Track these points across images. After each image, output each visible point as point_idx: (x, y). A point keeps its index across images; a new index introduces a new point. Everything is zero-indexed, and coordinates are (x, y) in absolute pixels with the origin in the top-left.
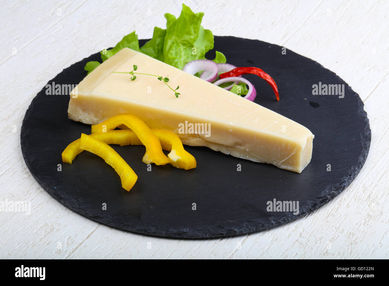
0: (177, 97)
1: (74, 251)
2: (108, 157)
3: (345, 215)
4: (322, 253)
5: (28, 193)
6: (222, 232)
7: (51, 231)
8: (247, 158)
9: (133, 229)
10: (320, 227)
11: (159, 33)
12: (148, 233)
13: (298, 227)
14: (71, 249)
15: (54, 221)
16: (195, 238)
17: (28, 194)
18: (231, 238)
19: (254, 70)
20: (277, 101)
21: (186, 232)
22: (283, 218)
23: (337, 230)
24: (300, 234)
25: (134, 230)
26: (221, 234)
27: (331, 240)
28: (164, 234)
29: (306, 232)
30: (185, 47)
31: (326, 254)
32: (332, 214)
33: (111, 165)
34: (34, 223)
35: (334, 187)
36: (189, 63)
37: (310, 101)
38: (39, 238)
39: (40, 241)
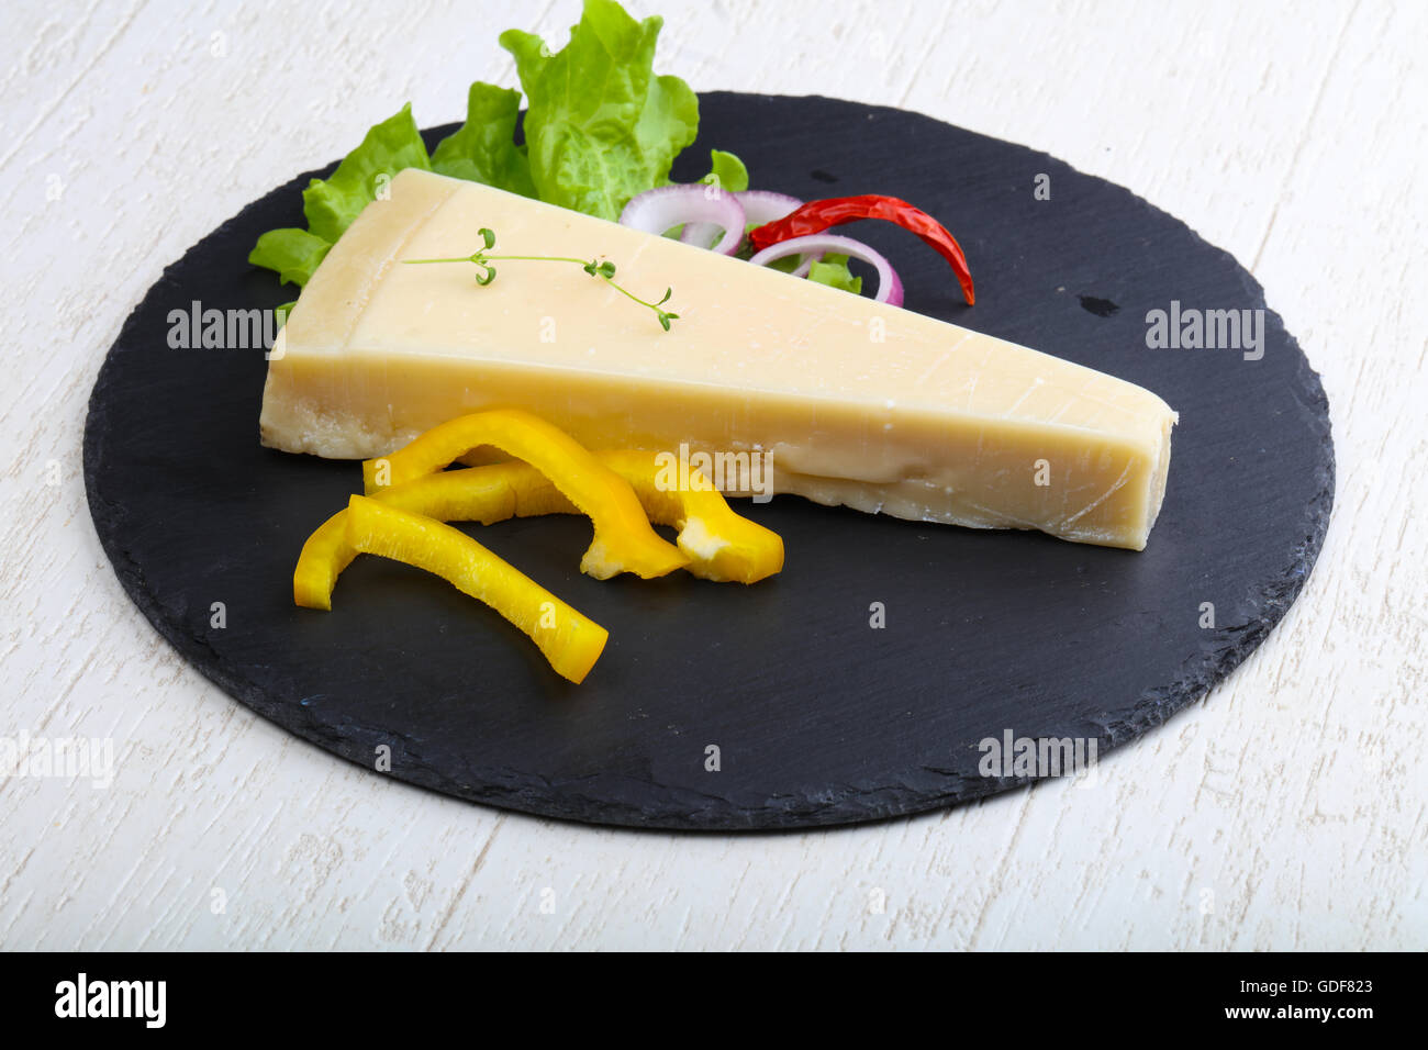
0: (667, 328)
1: (450, 921)
2: (466, 569)
3: (1333, 678)
4: (1304, 817)
5: (197, 733)
6: (951, 786)
7: (335, 860)
8: (948, 517)
9: (632, 815)
10: (1264, 728)
11: (491, 103)
12: (693, 822)
13: (1191, 739)
14: (434, 914)
15: (333, 823)
16: (859, 820)
17: (200, 736)
18: (978, 804)
19: (878, 206)
20: (968, 306)
21: (826, 802)
22: (1140, 713)
23: (1322, 734)
24: (1206, 760)
25: (641, 820)
26: (950, 795)
27: (1316, 768)
28: (749, 819)
29: (1224, 752)
30: (606, 147)
31: (1318, 819)
32: (1286, 682)
33: (483, 598)
34: (265, 840)
35: (1272, 587)
36: (635, 203)
37: (1078, 296)
38: (300, 890)
39: (310, 901)
